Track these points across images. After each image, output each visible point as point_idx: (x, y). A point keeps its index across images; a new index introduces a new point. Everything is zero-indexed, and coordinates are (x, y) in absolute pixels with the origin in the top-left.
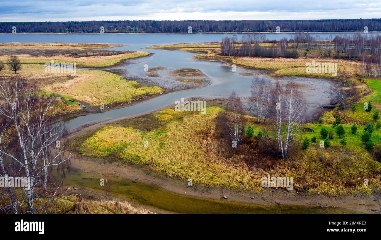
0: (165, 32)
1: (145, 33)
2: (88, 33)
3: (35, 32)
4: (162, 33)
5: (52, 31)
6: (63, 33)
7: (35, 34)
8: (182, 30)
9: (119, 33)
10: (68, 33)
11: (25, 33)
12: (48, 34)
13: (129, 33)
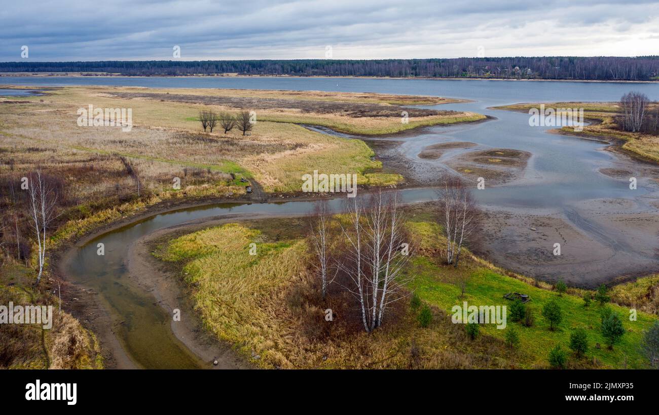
0: (580, 79)
1: (540, 80)
2: (441, 79)
3: (365, 75)
4: (573, 81)
5: (389, 74)
6: (403, 77)
7: (364, 78)
8: (617, 76)
9: (493, 79)
10: (410, 77)
11: (351, 77)
12: (383, 78)
13: (510, 80)
